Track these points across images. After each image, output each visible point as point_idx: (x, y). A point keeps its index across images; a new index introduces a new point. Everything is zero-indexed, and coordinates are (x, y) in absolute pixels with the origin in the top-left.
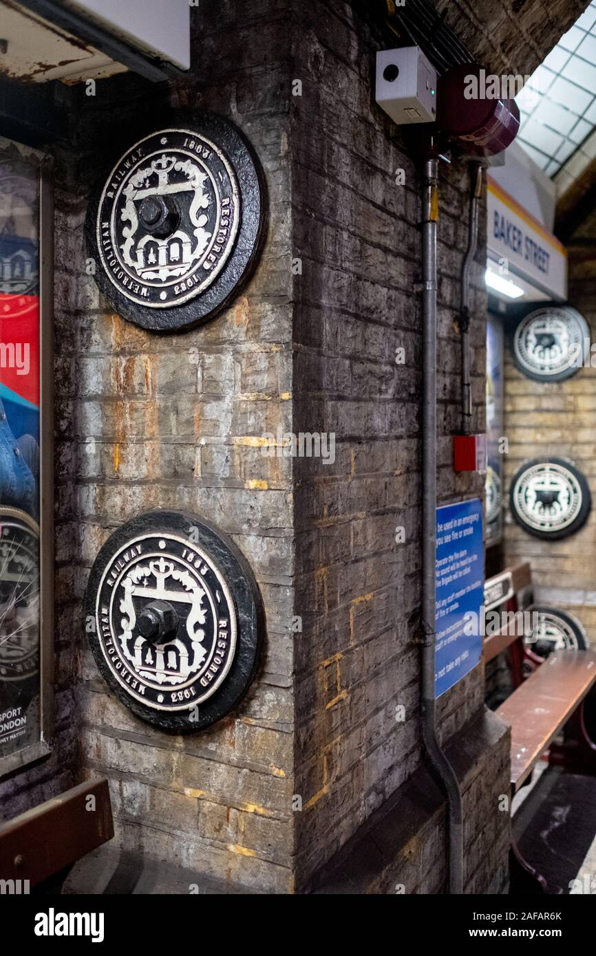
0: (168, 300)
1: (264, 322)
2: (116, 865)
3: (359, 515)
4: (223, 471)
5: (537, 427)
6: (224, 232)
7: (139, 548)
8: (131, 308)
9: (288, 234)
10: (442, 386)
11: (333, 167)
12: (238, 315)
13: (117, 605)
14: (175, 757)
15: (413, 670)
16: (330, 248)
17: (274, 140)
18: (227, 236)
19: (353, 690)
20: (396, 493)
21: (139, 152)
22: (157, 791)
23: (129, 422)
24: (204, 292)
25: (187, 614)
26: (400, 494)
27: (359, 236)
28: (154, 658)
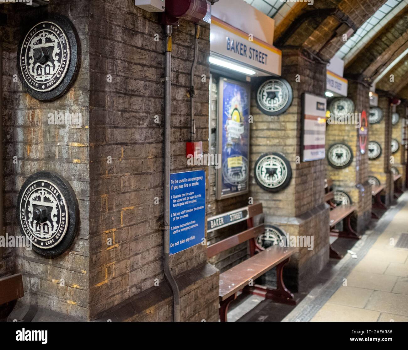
0: (45, 88)
1: (79, 98)
2: (28, 310)
3: (126, 174)
4: (65, 156)
5: (267, 138)
6: (64, 63)
7: (35, 185)
8: (33, 91)
9: (88, 64)
10: (179, 121)
11: (113, 35)
12: (71, 95)
13: (27, 208)
14: (49, 267)
15: (160, 241)
16: (111, 68)
17: (83, 27)
18: (65, 64)
19: (122, 244)
20: (148, 166)
21: (35, 29)
22: (43, 281)
23: (33, 136)
24: (58, 86)
25: (51, 211)
26: (152, 166)
27: (127, 61)
28: (40, 228)
